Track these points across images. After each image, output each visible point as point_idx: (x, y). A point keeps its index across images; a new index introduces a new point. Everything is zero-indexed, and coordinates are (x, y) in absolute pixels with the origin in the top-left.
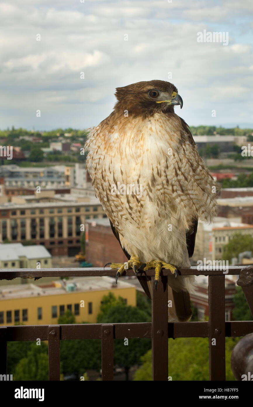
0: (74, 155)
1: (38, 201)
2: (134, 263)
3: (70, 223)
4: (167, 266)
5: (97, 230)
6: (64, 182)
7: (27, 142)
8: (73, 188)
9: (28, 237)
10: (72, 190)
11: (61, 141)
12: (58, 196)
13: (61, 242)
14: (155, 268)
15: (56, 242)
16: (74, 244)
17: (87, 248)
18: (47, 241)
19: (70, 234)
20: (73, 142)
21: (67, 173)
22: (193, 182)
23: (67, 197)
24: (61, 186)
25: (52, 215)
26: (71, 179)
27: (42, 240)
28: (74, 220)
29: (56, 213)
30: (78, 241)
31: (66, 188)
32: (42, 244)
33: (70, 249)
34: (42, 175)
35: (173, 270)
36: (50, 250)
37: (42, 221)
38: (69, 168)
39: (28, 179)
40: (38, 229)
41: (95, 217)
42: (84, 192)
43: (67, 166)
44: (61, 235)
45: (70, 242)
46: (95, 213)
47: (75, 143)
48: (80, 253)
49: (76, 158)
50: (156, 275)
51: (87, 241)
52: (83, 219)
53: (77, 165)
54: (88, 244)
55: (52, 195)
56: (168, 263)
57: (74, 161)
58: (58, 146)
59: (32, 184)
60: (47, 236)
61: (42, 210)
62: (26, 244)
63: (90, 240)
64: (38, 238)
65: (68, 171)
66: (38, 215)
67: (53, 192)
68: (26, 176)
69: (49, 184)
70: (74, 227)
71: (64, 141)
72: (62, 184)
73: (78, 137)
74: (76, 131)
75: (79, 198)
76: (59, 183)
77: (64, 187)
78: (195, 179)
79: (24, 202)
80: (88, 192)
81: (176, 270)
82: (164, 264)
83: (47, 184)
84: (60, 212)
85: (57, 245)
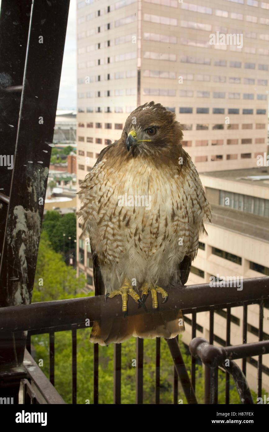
4: (159, 290)
50: (155, 302)
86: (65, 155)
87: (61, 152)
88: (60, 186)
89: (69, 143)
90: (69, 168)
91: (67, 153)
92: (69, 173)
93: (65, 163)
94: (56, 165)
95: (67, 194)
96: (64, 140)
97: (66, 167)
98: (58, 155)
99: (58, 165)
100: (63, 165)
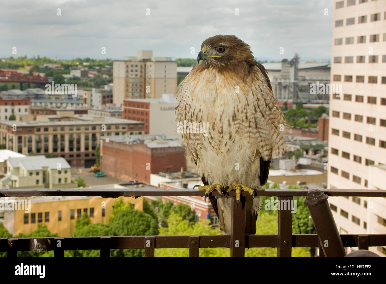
0: (91, 81)
1: (59, 119)
2: (218, 186)
3: (87, 139)
4: (246, 189)
5: (110, 146)
6: (82, 104)
7: (50, 69)
8: (90, 109)
9: (51, 150)
10: (89, 111)
11: (80, 69)
12: (77, 116)
13: (78, 155)
14: (236, 190)
15: (75, 155)
16: (90, 157)
17: (101, 161)
18: (67, 154)
19: (87, 148)
20: (90, 70)
21: (84, 97)
22: (268, 120)
23: (84, 116)
24: (79, 108)
25: (71, 132)
26: (88, 101)
27: (62, 153)
28: (90, 136)
29: (75, 131)
30: (93, 155)
31: (84, 109)
32: (63, 156)
33: (86, 161)
34: (63, 97)
35: (251, 192)
36: (69, 162)
37: (63, 137)
38: (86, 92)
39: (51, 101)
40: (59, 144)
41: (109, 134)
42: (100, 112)
43: (85, 90)
44: (79, 149)
45: (87, 155)
46: (109, 131)
47: (93, 71)
48: (95, 165)
49: (92, 83)
50: (237, 196)
51: (101, 154)
52: (98, 136)
53: (94, 90)
54: (102, 157)
55: (72, 114)
56: (246, 186)
57: (91, 86)
58: (77, 73)
59: (54, 105)
60: (67, 150)
61: (63, 128)
62: (48, 156)
63: (104, 153)
64: (59, 151)
65: (86, 94)
66: (59, 132)
67: (73, 112)
68: (50, 98)
69: (69, 105)
70: (90, 143)
71: (82, 69)
72: (80, 106)
73: (95, 66)
74: (93, 61)
75: (95, 118)
76: (78, 104)
77: (82, 108)
78: (270, 118)
79: (48, 120)
80: (103, 113)
81: (253, 192)
82: (243, 186)
83: (67, 106)
84: (78, 129)
85: (75, 157)
86: (316, 118)
87: (311, 113)
88: (308, 156)
89: (322, 103)
90: (321, 134)
91: (318, 115)
92: (319, 140)
93: (316, 127)
94: (303, 129)
95: (315, 166)
96: (316, 99)
97: (317, 132)
98: (307, 118)
99: (306, 130)
100: (313, 130)
